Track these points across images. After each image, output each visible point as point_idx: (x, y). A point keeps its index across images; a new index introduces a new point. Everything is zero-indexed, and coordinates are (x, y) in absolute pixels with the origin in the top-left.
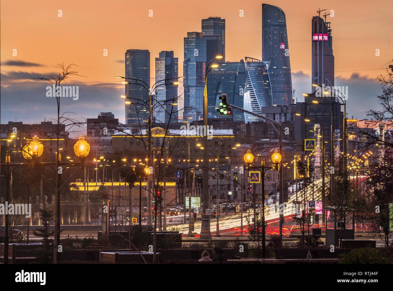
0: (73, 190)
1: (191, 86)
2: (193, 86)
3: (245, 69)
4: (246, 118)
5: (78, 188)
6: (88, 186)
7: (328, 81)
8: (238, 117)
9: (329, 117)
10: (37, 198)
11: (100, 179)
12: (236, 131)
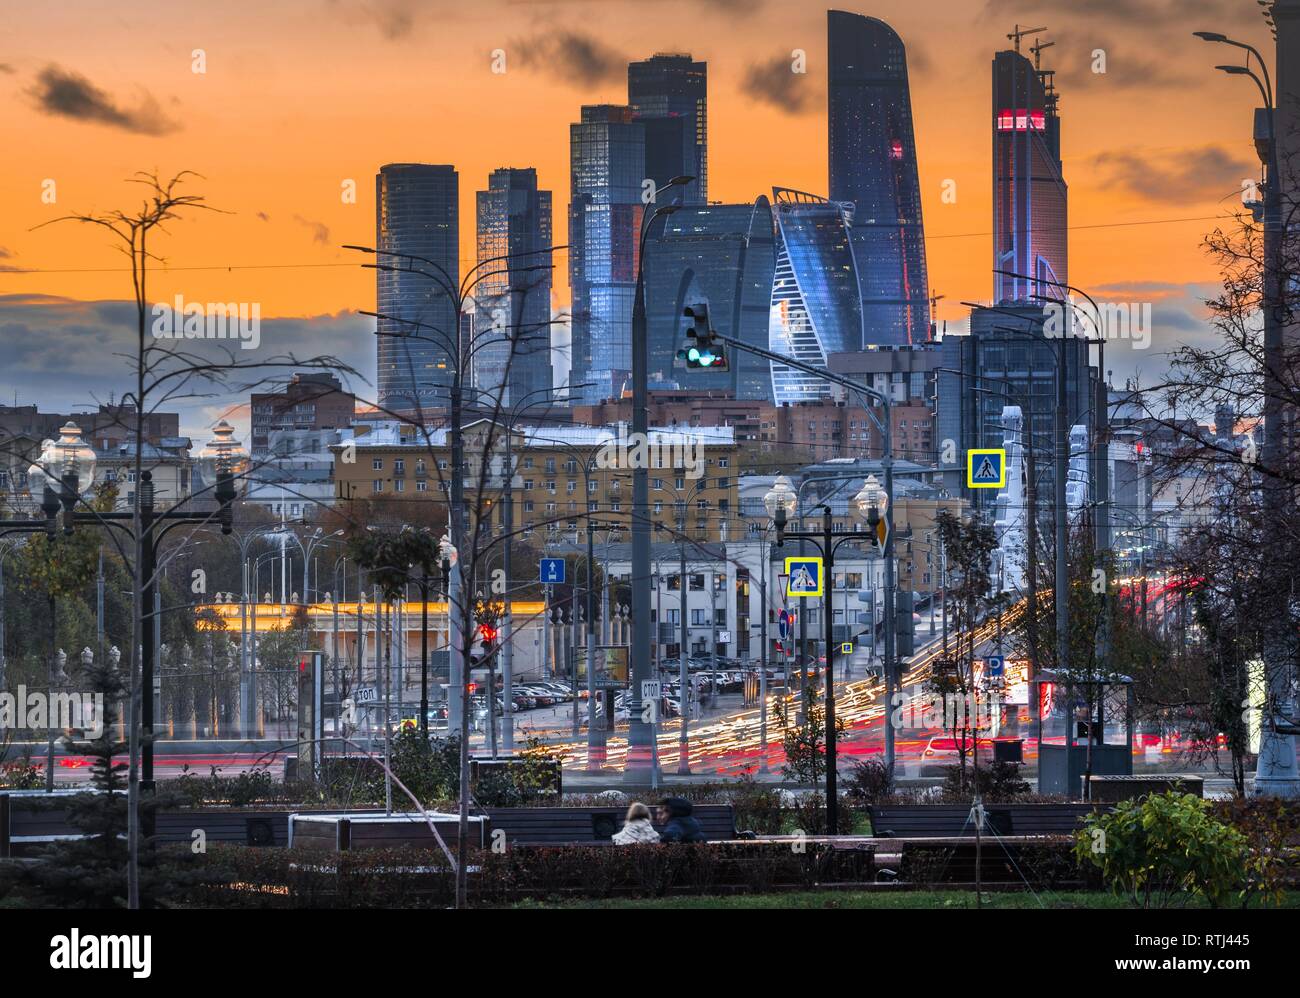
0: (204, 632)
1: (595, 286)
2: (602, 285)
3: (773, 227)
4: (777, 389)
5: (222, 623)
6: (253, 616)
7: (1048, 264)
8: (750, 388)
9: (1050, 383)
10: (86, 656)
11: (295, 594)
12: (742, 433)
